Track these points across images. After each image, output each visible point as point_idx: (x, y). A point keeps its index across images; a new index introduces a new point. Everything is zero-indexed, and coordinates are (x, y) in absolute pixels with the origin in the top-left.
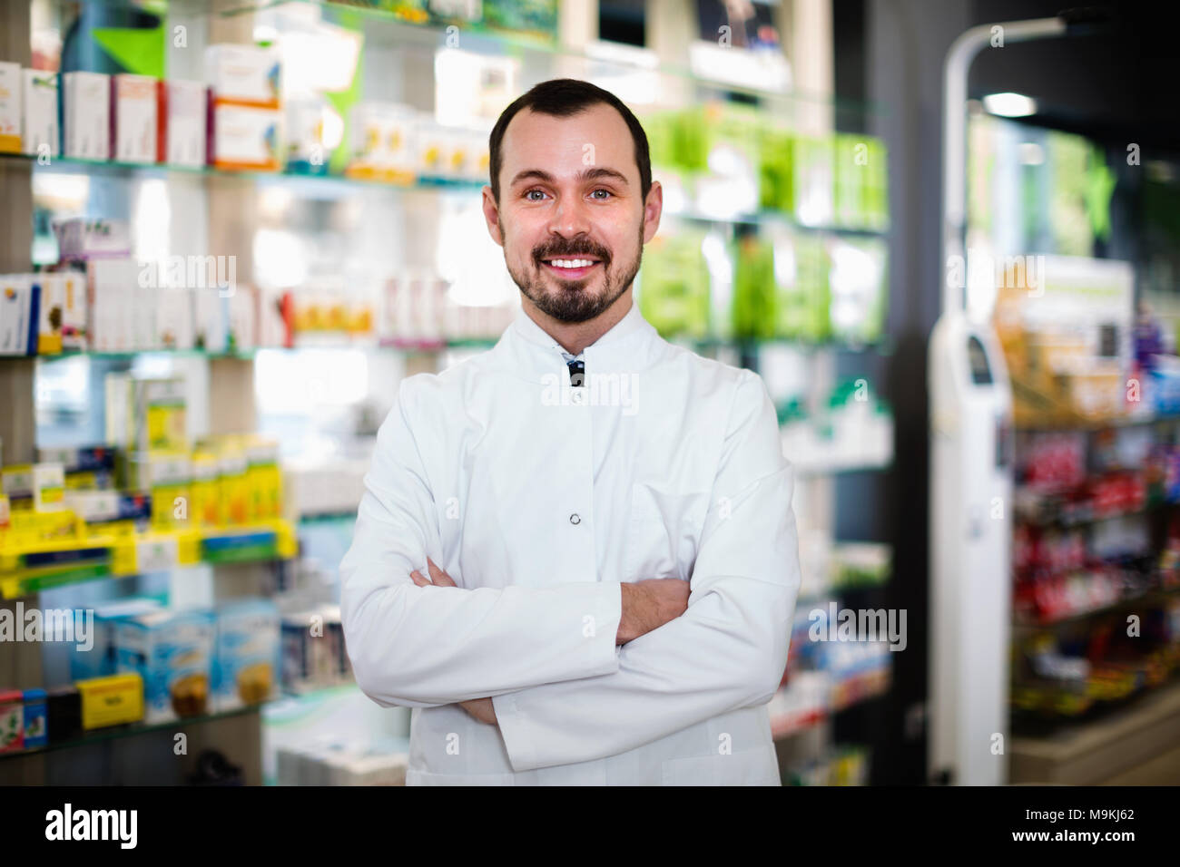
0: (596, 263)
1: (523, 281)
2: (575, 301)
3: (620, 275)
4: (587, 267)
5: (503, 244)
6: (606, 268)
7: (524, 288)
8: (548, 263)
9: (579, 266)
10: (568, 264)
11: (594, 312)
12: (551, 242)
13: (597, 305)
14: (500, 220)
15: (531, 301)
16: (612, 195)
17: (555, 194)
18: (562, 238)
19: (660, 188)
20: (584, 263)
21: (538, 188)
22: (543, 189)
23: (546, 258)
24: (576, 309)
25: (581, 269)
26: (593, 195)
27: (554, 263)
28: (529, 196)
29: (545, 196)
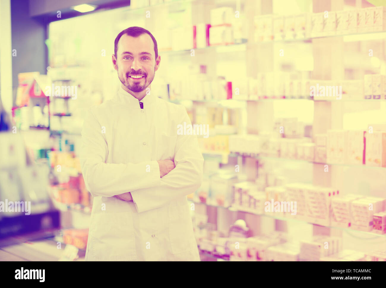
0: (143, 77)
1: (123, 81)
2: (137, 87)
3: (149, 80)
4: (140, 78)
5: (118, 70)
6: (146, 78)
7: (123, 82)
8: (130, 77)
9: (138, 78)
10: (135, 77)
11: (142, 89)
12: (131, 71)
13: (143, 88)
14: (117, 64)
15: (125, 86)
16: (148, 59)
17: (133, 58)
18: (134, 70)
19: (160, 57)
20: (140, 77)
21: (128, 56)
22: (129, 57)
23: (129, 75)
24: (137, 89)
25: (139, 79)
26: (143, 59)
27: (132, 77)
28: (126, 58)
29: (130, 59)
